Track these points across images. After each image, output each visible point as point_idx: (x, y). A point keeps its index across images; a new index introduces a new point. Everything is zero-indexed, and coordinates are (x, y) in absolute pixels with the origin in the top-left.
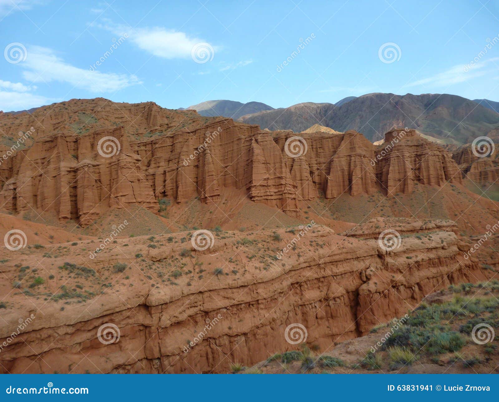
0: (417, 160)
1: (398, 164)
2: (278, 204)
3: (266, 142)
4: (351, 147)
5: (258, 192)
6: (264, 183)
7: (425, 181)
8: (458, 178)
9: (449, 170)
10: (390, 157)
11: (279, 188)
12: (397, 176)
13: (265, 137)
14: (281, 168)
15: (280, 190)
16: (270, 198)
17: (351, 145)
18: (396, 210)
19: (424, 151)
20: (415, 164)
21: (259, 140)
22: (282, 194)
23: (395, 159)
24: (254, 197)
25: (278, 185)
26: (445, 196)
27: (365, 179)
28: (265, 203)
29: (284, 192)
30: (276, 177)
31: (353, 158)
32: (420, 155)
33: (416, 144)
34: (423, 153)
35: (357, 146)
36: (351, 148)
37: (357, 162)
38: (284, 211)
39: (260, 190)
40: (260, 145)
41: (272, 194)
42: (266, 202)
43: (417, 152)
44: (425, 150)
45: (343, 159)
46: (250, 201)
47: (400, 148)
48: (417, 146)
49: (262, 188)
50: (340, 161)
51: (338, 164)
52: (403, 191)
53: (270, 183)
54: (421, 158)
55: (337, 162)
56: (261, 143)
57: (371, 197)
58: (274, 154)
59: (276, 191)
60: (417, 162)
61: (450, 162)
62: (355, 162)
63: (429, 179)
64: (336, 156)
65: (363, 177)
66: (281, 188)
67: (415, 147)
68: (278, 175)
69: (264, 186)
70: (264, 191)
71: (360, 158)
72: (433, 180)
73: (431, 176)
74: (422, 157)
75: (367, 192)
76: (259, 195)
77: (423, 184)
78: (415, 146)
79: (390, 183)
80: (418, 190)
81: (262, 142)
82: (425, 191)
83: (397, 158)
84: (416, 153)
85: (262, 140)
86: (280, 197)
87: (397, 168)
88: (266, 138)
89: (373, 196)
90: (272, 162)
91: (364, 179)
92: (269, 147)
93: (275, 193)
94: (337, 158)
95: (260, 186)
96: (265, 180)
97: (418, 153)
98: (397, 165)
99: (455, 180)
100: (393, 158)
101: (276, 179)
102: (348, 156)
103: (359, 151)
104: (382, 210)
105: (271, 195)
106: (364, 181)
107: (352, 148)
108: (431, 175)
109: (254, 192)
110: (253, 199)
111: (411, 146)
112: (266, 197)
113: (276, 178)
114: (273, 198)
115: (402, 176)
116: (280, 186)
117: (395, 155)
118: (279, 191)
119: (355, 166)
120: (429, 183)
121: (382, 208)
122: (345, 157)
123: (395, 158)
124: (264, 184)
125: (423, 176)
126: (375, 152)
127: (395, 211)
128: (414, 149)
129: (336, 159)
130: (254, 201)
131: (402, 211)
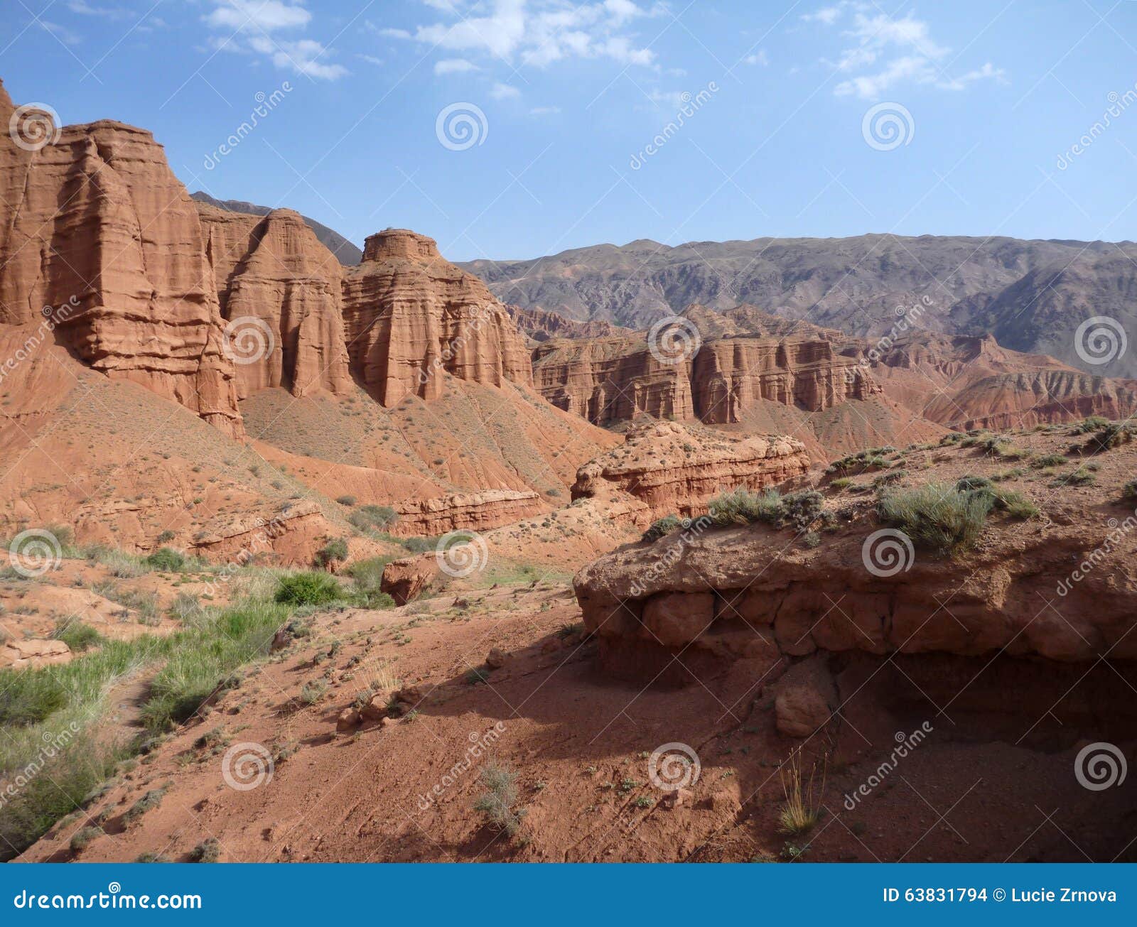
0: (450, 316)
1: (410, 321)
2: (182, 392)
3: (141, 164)
4: (288, 256)
5: (121, 338)
6: (140, 308)
7: (469, 371)
8: (525, 372)
9: (510, 352)
10: (392, 301)
11: (188, 334)
12: (408, 353)
13: (139, 145)
14: (197, 265)
15: (191, 339)
16: (159, 364)
17: (288, 251)
18: (419, 439)
19: (467, 297)
20: (445, 327)
21: (116, 152)
22: (199, 358)
23: (402, 307)
24: (104, 354)
25: (182, 324)
26: (518, 411)
27: (330, 352)
28: (144, 384)
29: (208, 349)
30: (178, 293)
31: (296, 289)
32: (457, 306)
33: (446, 277)
34: (466, 301)
35: (307, 258)
36: (288, 260)
37: (307, 302)
38: (203, 416)
39: (126, 333)
40: (119, 169)
41: (167, 351)
42: (149, 379)
43: (449, 296)
44: (469, 293)
45: (265, 287)
46: (87, 369)
47: (417, 278)
48: (448, 281)
49: (131, 326)
50: (258, 293)
51: (252, 301)
52: (422, 392)
53: (162, 311)
54: (459, 313)
55: (251, 294)
56: (124, 165)
57: (347, 404)
58: (169, 213)
59: (178, 342)
60: (449, 322)
61: (510, 331)
62: (302, 300)
63: (476, 366)
64: (247, 275)
65: (323, 346)
66: (197, 333)
67: (444, 284)
68: (185, 288)
69: (137, 319)
70: (140, 339)
71: (315, 291)
72: (485, 372)
73: (482, 361)
74: (463, 309)
75: (333, 388)
76: (123, 351)
77: (463, 378)
78: (442, 280)
79: (393, 368)
80: (455, 393)
81: (128, 160)
82: (471, 394)
83: (409, 304)
84: (446, 299)
85: (127, 155)
86: (194, 365)
87: (407, 330)
88: (141, 151)
89: (351, 401)
90: (162, 239)
91: (325, 352)
92: (152, 184)
93: (173, 349)
94: (252, 282)
95: (127, 317)
96: (141, 296)
97: (453, 300)
98: (408, 324)
99: (520, 377)
100: (399, 303)
101: (178, 302)
102: (282, 280)
103: (312, 272)
104: (386, 439)
105: (164, 357)
106: (325, 356)
107: (294, 261)
108: (482, 359)
109: (108, 336)
110: (99, 364)
111: (435, 280)
112: (147, 362)
113: (176, 297)
114: (170, 365)
115: (420, 354)
116: (192, 328)
117: (405, 296)
118: (187, 345)
119: (304, 314)
120: (476, 378)
121: (382, 433)
122: (272, 282)
123: (403, 303)
124: (141, 314)
125: (463, 358)
126: (343, 282)
127: (416, 442)
128: (442, 288)
129: (248, 286)
130: (103, 370)
131: (433, 442)
